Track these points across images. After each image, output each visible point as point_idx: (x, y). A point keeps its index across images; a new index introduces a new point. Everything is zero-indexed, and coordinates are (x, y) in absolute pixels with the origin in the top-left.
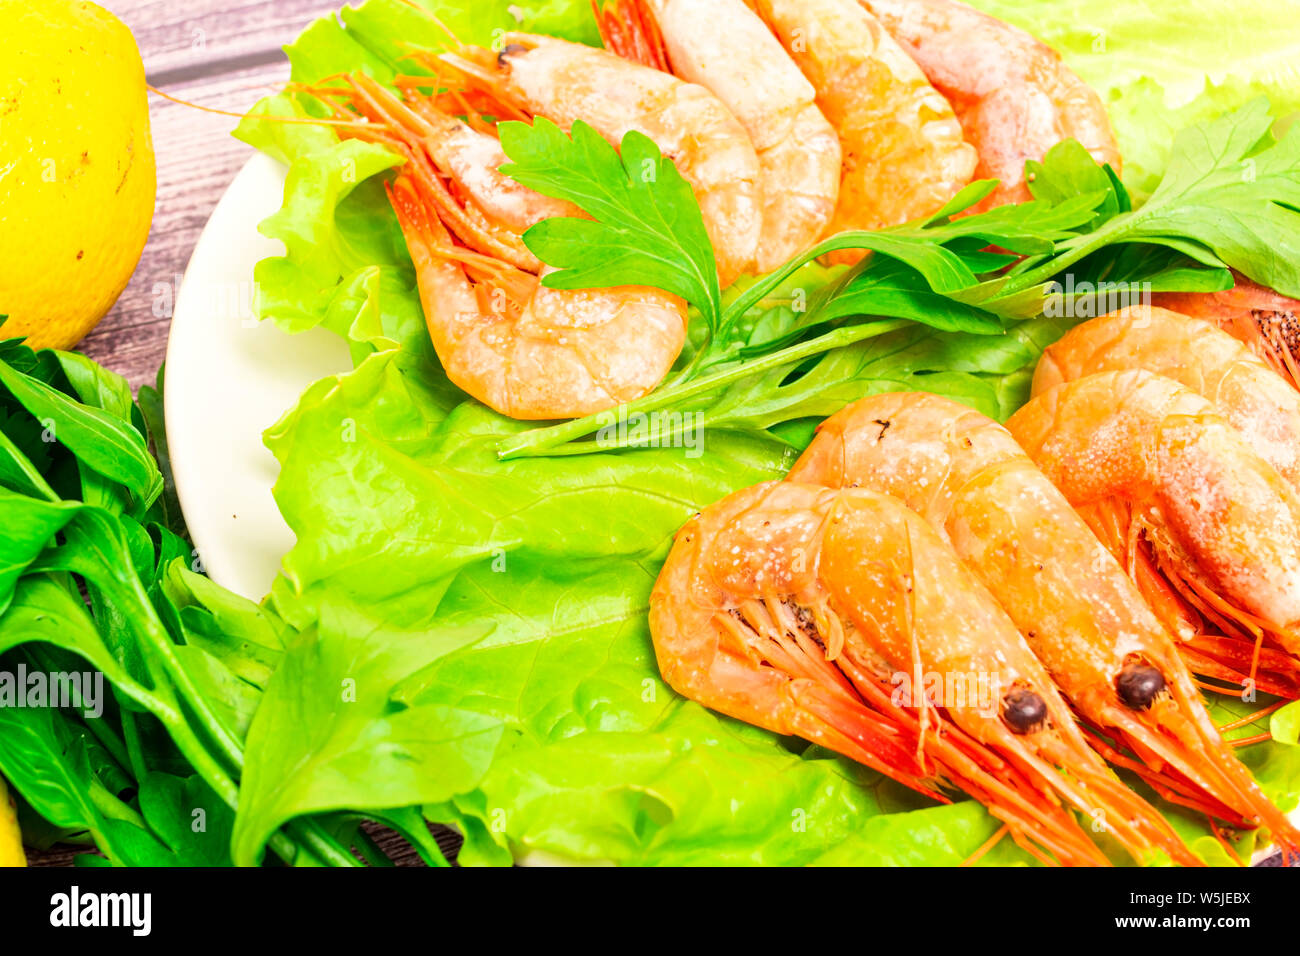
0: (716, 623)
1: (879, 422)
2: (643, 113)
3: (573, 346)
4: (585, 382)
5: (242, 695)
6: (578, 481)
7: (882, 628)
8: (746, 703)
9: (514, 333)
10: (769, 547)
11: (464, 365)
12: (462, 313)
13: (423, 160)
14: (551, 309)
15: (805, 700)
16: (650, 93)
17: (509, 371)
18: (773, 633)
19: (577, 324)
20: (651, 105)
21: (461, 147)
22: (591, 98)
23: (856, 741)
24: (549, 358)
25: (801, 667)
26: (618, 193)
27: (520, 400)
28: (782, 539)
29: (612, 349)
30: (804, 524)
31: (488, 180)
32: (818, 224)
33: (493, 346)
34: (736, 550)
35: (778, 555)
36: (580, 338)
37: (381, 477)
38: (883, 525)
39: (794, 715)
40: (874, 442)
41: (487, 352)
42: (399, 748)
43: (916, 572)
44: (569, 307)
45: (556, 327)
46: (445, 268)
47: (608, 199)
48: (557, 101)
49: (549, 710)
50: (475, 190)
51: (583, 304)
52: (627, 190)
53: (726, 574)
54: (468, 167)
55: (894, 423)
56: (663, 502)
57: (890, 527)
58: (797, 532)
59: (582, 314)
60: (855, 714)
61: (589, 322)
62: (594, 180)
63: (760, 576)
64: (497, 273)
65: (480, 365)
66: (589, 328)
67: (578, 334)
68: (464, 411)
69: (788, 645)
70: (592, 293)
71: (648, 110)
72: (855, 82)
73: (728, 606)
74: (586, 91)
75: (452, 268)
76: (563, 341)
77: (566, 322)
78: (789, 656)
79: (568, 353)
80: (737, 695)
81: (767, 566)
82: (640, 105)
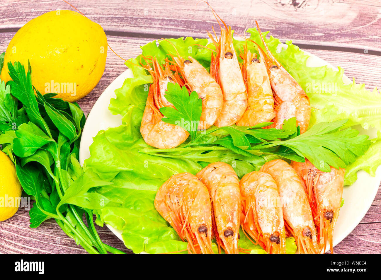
0: (165, 196)
1: (215, 168)
2: (202, 86)
3: (161, 134)
5: (70, 182)
6: (153, 161)
8: (162, 213)
9: (153, 128)
10: (178, 185)
11: (143, 131)
12: (148, 120)
13: (157, 83)
14: (161, 125)
15: (171, 216)
16: (205, 83)
17: (149, 135)
18: (173, 202)
19: (163, 130)
20: (204, 85)
21: (164, 83)
22: (194, 80)
23: (175, 225)
24: (156, 135)
25: (174, 210)
26: (185, 104)
28: (181, 184)
29: (168, 137)
30: (185, 183)
31: (164, 93)
32: (234, 120)
33: (149, 129)
34: (173, 184)
35: (178, 187)
37: (108, 150)
38: (195, 188)
39: (168, 218)
40: (211, 171)
42: (87, 198)
43: (196, 198)
44: (164, 126)
45: (160, 129)
46: (149, 109)
47: (182, 105)
48: (189, 77)
49: (129, 202)
50: (161, 94)
51: (167, 126)
52: (188, 104)
53: (170, 188)
54: (162, 88)
55: (217, 169)
56: (171, 170)
57: (196, 188)
58: (183, 184)
59: (165, 128)
60: (177, 221)
61: (166, 130)
62: (182, 100)
63: (174, 190)
64: (156, 113)
65: (145, 132)
66: (165, 131)
67: (163, 132)
68: (141, 140)
69: (174, 205)
71: (203, 86)
72: (255, 91)
73: (168, 194)
74: (194, 77)
75: (151, 109)
76: (160, 132)
78: (173, 207)
79: (160, 135)
80: (162, 211)
81: (176, 189)
82: (202, 85)
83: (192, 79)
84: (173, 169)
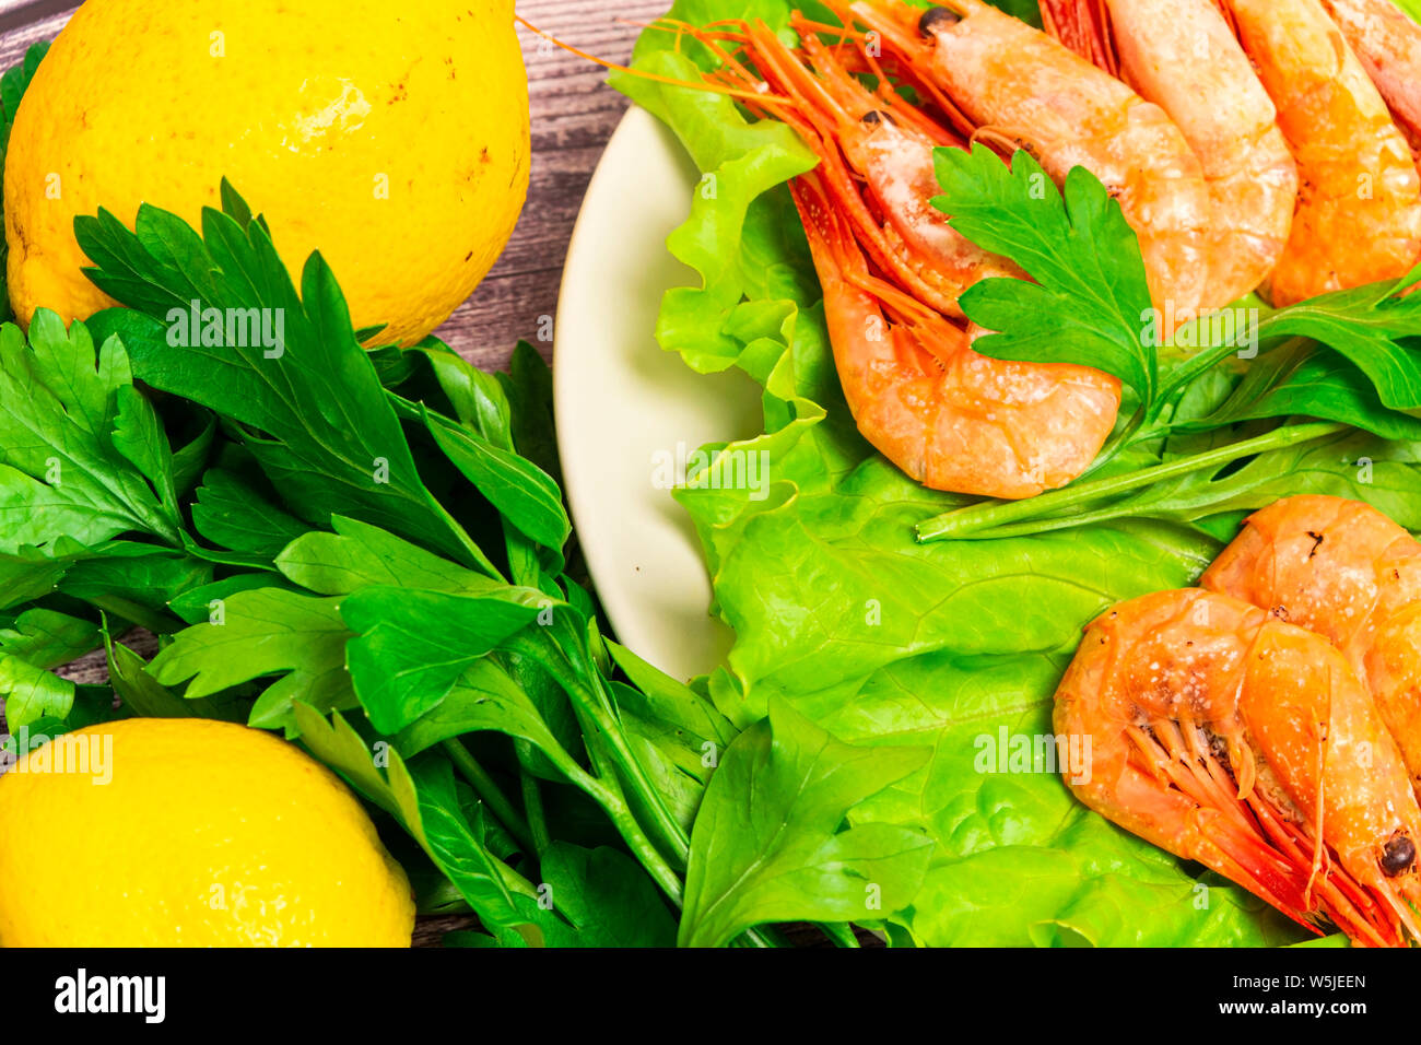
0: (1127, 737)
1: (1311, 534)
2: (1089, 134)
3: (1002, 424)
4: (1010, 465)
5: (682, 785)
6: (993, 568)
7: (1293, 772)
8: (1151, 824)
9: (938, 397)
10: (1191, 670)
11: (879, 423)
12: (879, 361)
13: (837, 157)
14: (980, 377)
15: (1209, 830)
16: (1099, 111)
17: (930, 441)
18: (1184, 756)
19: (1009, 400)
20: (1098, 127)
21: (883, 152)
22: (1031, 104)
23: (1253, 874)
24: (974, 435)
25: (1208, 796)
26: (1059, 243)
27: (939, 474)
28: (1204, 664)
29: (1043, 433)
30: (1229, 651)
31: (913, 204)
32: (1265, 267)
33: (914, 409)
34: (1155, 666)
35: (1200, 681)
36: (1011, 417)
38: (1307, 668)
39: (1196, 844)
40: (1305, 559)
41: (907, 415)
42: (850, 867)
43: (1332, 720)
44: (1000, 379)
45: (984, 400)
46: (859, 300)
47: (1048, 252)
48: (990, 97)
49: (952, 808)
50: (898, 211)
51: (1016, 378)
52: (1068, 240)
53: (1141, 688)
54: (890, 181)
55: (1327, 540)
56: (1077, 590)
57: (1314, 671)
58: (1221, 659)
59: (1014, 389)
60: (1256, 849)
61: (1020, 399)
62: (1035, 227)
63: (1178, 698)
64: (919, 319)
65: (897, 427)
66: (1020, 406)
67: (1008, 412)
68: (874, 470)
69: (1199, 771)
70: (1026, 367)
71: (1095, 131)
72: (1317, 105)
73: (1141, 721)
74: (1026, 93)
75: (868, 302)
76: (992, 417)
77: (996, 396)
78: (1198, 782)
79: (996, 430)
80: (1143, 815)
81: (1187, 689)
82: (1087, 124)
83: (1015, 105)
84: (1081, 582)
